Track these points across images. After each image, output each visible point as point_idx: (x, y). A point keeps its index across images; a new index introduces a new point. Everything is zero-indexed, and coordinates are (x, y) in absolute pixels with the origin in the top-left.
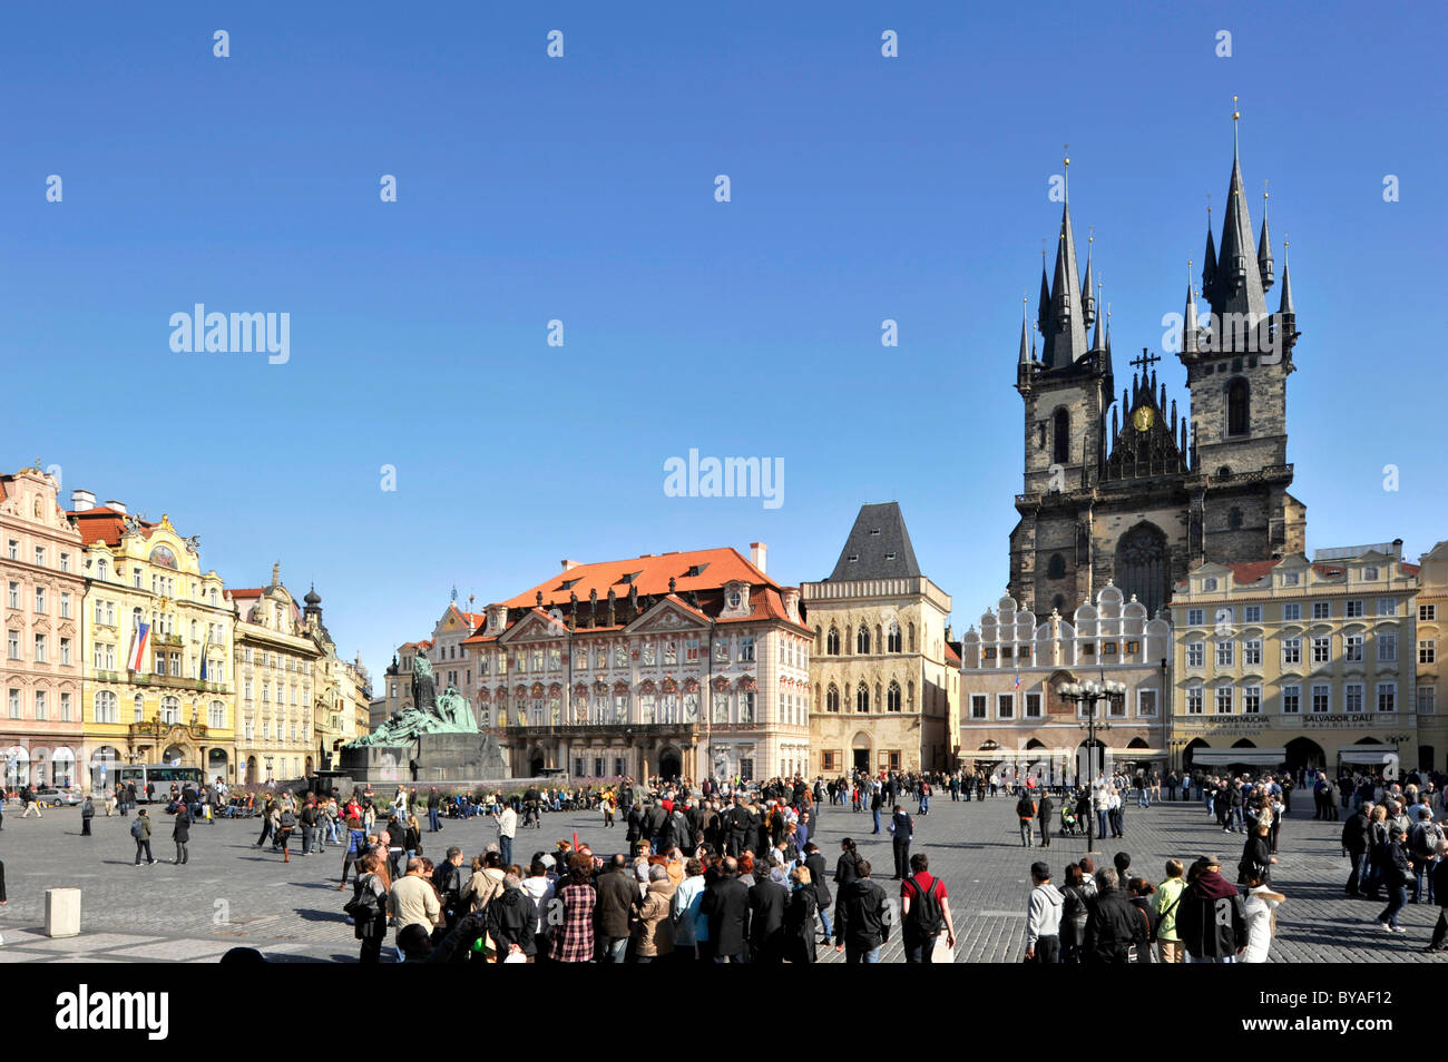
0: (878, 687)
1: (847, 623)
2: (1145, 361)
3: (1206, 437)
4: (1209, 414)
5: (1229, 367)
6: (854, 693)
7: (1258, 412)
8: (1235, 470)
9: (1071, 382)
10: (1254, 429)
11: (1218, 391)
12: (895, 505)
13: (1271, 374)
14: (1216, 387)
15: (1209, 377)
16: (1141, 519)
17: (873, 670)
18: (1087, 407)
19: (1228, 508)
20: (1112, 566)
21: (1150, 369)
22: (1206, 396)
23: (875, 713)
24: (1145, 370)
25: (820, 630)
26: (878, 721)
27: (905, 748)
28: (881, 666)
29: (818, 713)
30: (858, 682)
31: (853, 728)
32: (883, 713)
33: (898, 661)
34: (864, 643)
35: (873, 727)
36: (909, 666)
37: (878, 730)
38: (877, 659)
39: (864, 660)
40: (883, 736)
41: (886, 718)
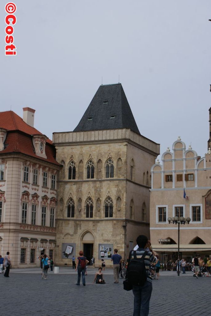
0: (98, 200)
1: (81, 158)
6: (83, 205)
12: (119, 85)
17: (96, 190)
23: (98, 218)
25: (64, 163)
26: (99, 224)
27: (116, 243)
28: (101, 187)
29: (62, 218)
30: (86, 198)
31: (82, 229)
32: (102, 219)
33: (112, 183)
34: (91, 173)
35: (95, 228)
36: (118, 187)
37: (99, 230)
38: (98, 182)
39: (90, 183)
40: (102, 235)
41: (104, 222)
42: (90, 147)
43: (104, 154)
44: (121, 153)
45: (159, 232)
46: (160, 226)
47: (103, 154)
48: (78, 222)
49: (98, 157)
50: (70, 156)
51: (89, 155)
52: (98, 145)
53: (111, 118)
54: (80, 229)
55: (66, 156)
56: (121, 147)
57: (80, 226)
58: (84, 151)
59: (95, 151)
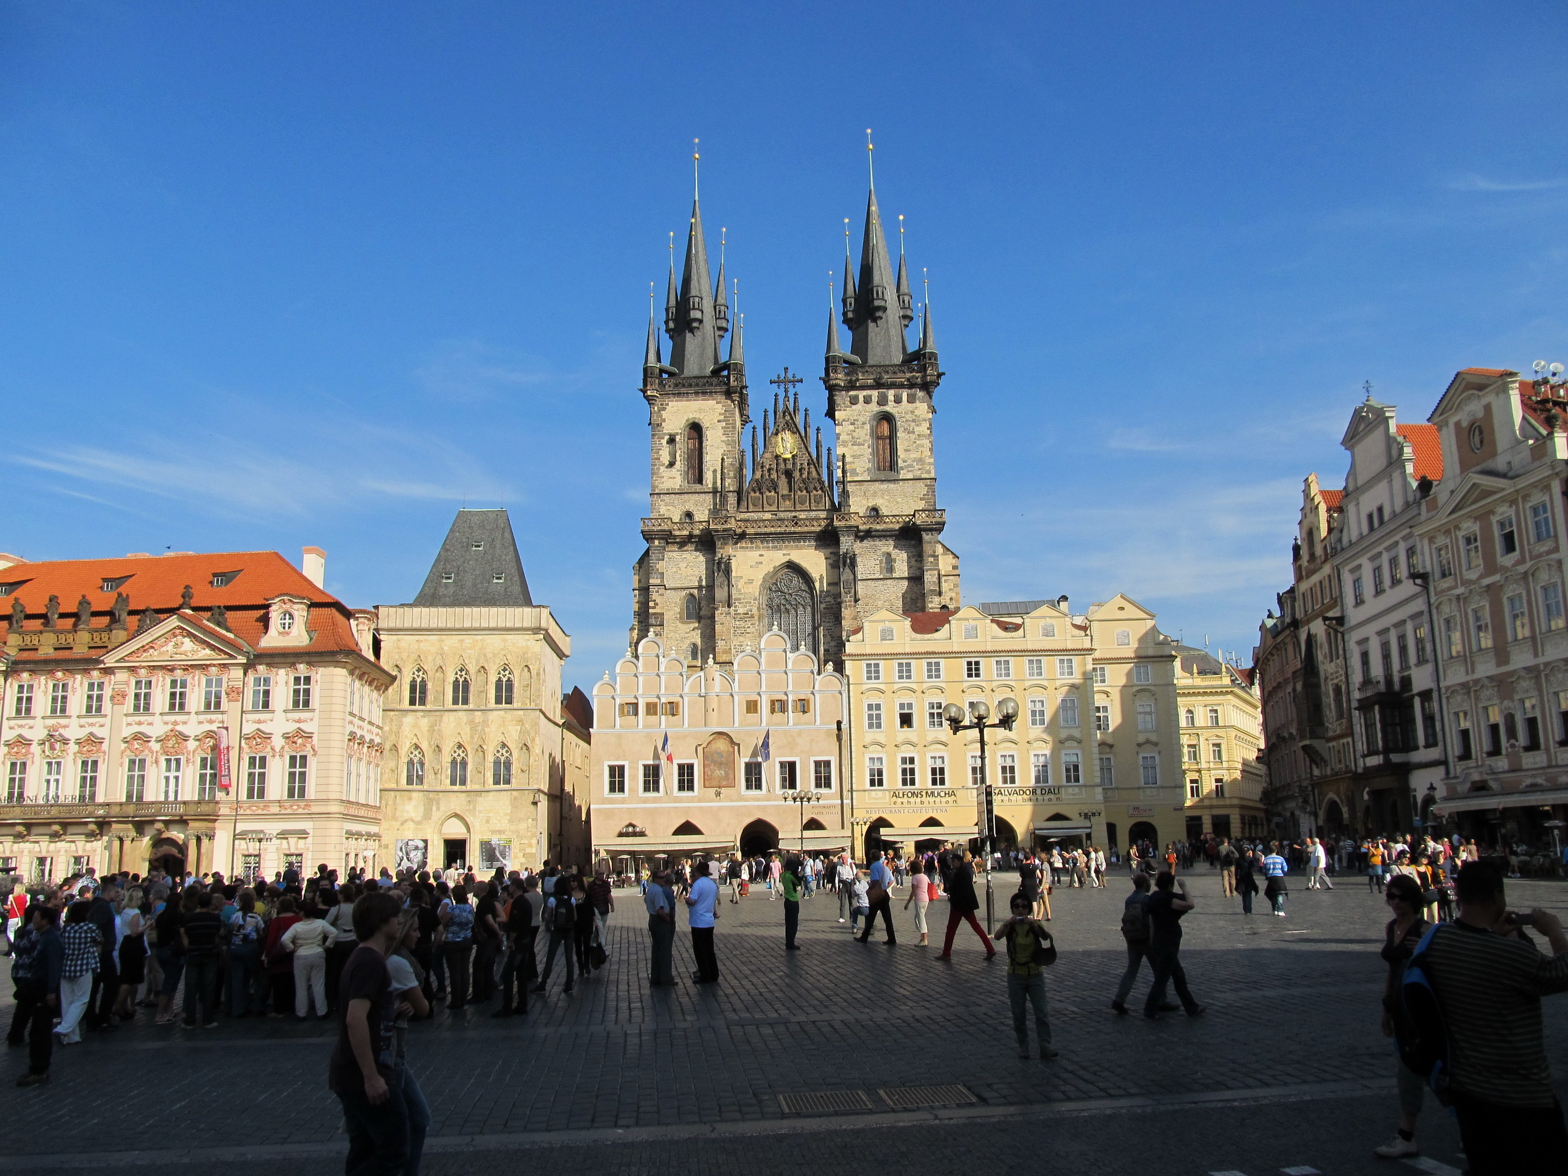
0: (480, 749)
1: (439, 662)
2: (786, 381)
3: (854, 472)
4: (856, 448)
5: (875, 399)
6: (446, 759)
7: (906, 450)
8: (884, 511)
9: (704, 393)
10: (902, 469)
11: (864, 423)
13: (917, 412)
14: (862, 419)
15: (854, 407)
16: (787, 559)
17: (474, 729)
18: (724, 424)
19: (879, 553)
20: (755, 611)
21: (791, 392)
22: (852, 427)
23: (477, 787)
24: (786, 391)
25: (400, 671)
26: (480, 799)
27: (518, 836)
28: (485, 723)
29: (394, 786)
30: (452, 744)
31: (443, 808)
32: (487, 788)
33: (509, 715)
34: (462, 691)
35: (471, 807)
36: (523, 724)
37: (480, 812)
38: (479, 713)
39: (460, 713)
40: (488, 821)
41: (491, 794)
42: (462, 641)
43: (491, 655)
44: (529, 655)
45: (609, 814)
46: (611, 801)
47: (489, 655)
48: (431, 795)
49: (478, 661)
50: (415, 656)
51: (457, 657)
52: (479, 637)
53: (495, 581)
54: (438, 809)
55: (405, 655)
56: (529, 643)
57: (438, 803)
58: (445, 648)
59: (470, 649)
